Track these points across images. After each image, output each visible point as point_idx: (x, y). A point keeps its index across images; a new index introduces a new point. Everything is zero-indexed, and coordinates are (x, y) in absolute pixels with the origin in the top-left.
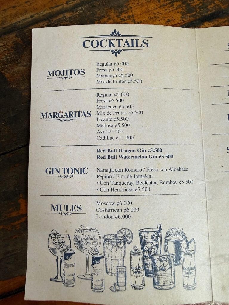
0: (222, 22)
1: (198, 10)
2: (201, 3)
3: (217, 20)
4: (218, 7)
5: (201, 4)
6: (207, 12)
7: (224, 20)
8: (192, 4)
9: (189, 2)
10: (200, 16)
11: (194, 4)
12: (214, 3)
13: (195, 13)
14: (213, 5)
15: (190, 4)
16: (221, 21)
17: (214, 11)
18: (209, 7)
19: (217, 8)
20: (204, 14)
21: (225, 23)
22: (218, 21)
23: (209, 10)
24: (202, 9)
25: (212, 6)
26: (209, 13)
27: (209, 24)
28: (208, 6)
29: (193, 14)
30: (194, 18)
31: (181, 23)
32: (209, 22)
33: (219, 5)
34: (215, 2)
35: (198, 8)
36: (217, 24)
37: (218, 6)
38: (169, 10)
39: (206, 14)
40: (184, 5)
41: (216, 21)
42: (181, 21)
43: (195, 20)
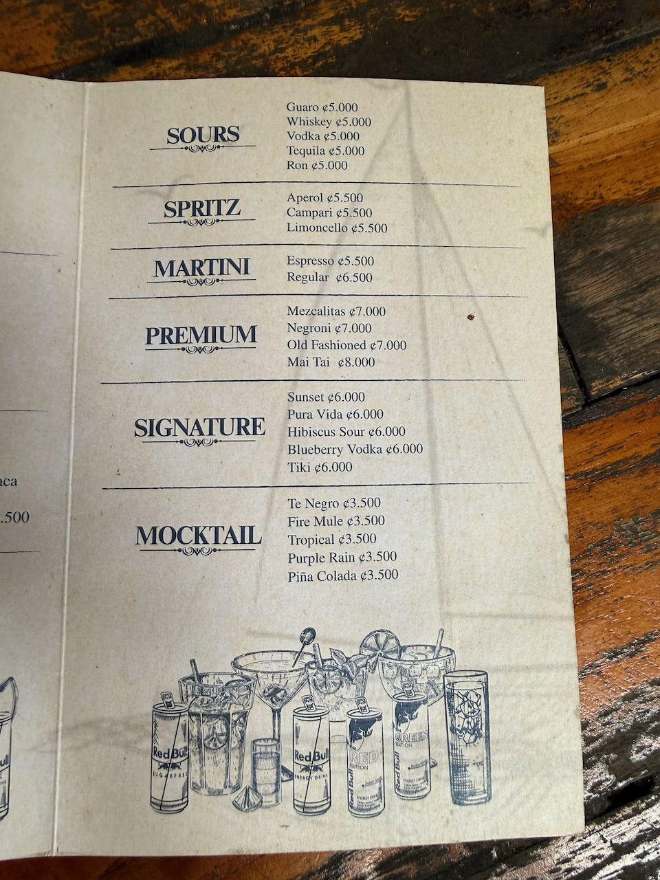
0: (170, 68)
1: (107, 32)
2: (117, 10)
3: (157, 61)
4: (163, 26)
5: (117, 15)
6: (132, 38)
7: (175, 63)
8: (92, 13)
9: (84, 6)
10: (111, 48)
11: (97, 14)
12: (154, 14)
13: (96, 38)
14: (151, 18)
15: (85, 12)
16: (169, 65)
17: (151, 35)
18: (140, 23)
19: (160, 27)
20: (122, 43)
21: (178, 72)
22: (159, 65)
23: (138, 33)
24: (118, 29)
25: (147, 23)
26: (137, 40)
27: (134, 70)
28: (135, 21)
29: (92, 40)
30: (92, 53)
31: (54, 64)
32: (134, 67)
33: (167, 19)
34: (158, 12)
35: (108, 26)
36: (154, 74)
37: (163, 21)
38: (26, 24)
39: (128, 43)
40: (70, 14)
41: (153, 63)
42: (57, 60)
43: (96, 59)
